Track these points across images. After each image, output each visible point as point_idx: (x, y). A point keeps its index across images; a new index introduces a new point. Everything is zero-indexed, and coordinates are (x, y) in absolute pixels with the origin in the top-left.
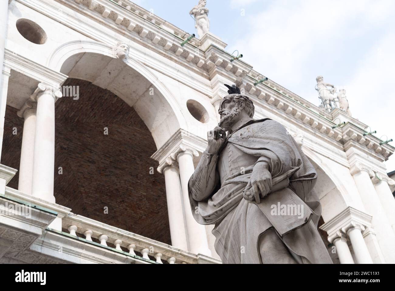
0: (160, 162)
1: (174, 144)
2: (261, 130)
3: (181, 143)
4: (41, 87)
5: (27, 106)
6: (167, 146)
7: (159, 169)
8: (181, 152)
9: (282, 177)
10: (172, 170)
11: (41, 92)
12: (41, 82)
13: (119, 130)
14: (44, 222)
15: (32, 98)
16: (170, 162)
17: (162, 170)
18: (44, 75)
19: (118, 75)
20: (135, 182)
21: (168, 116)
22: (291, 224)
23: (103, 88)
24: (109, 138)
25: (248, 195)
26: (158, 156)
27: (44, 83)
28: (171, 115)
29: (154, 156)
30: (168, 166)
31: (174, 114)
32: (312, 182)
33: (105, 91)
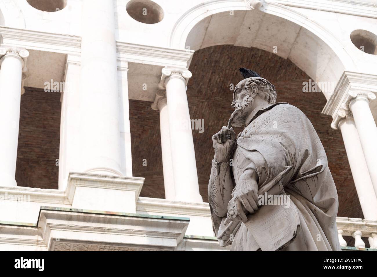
0: (333, 117)
1: (343, 91)
2: (265, 122)
3: (350, 89)
4: (165, 72)
5: (158, 97)
6: (336, 95)
7: (333, 125)
8: (352, 99)
9: (270, 184)
10: (348, 123)
11: (167, 78)
12: (164, 67)
13: (288, 87)
14: (176, 231)
15: (161, 87)
16: (343, 114)
17: (337, 126)
18: (166, 57)
19: (260, 28)
20: (327, 140)
21: (330, 59)
22: (279, 242)
23: (248, 47)
24: (280, 98)
25: (232, 216)
26: (330, 110)
27: (168, 66)
28: (333, 56)
29: (325, 111)
30: (342, 119)
31: (336, 56)
32: (317, 177)
33: (252, 49)
